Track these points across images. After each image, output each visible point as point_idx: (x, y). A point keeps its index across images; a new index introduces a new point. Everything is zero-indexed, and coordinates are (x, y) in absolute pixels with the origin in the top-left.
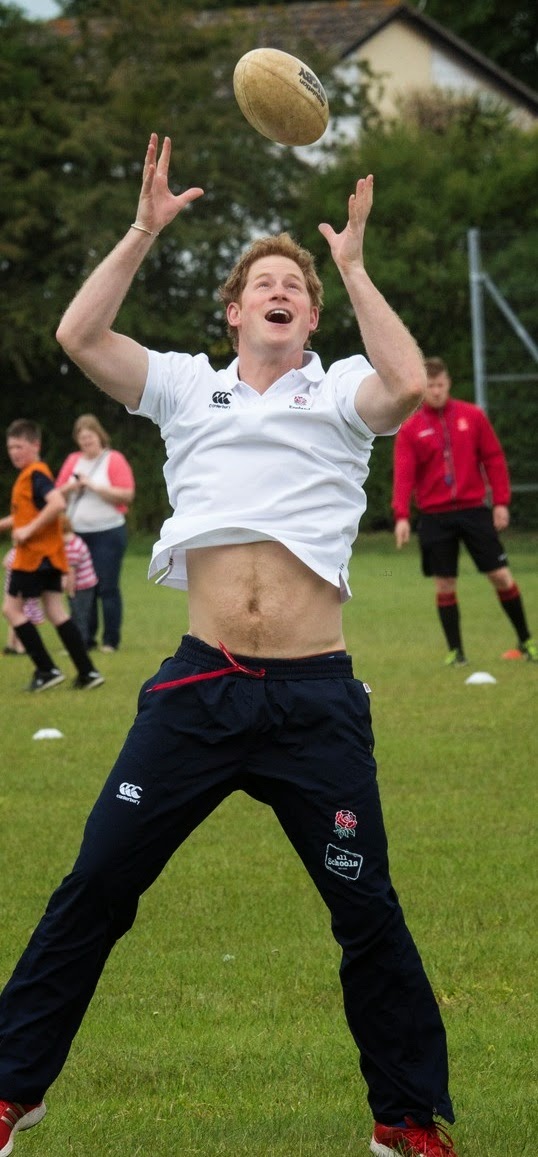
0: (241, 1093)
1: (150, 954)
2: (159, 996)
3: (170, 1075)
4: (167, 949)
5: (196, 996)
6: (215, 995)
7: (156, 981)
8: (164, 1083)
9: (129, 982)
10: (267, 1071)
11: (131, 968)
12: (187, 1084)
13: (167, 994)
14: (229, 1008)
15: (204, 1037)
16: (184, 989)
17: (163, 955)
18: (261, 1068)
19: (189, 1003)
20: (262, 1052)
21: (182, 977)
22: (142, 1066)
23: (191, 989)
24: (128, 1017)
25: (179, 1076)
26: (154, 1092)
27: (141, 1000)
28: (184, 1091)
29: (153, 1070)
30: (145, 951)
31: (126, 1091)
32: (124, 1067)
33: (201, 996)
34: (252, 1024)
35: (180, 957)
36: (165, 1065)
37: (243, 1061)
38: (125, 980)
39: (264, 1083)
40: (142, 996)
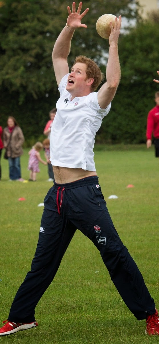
0: (101, 312)
1: (73, 271)
2: (76, 283)
3: (80, 307)
4: (79, 269)
5: (87, 283)
6: (93, 283)
7: (75, 279)
8: (78, 309)
9: (67, 279)
10: (109, 306)
11: (68, 275)
12: (85, 309)
13: (79, 283)
14: (97, 287)
15: (90, 295)
16: (84, 281)
17: (77, 271)
18: (107, 305)
19: (85, 285)
20: (107, 300)
21: (83, 277)
22: (71, 304)
23: (86, 281)
24: (67, 289)
25: (82, 307)
26: (75, 312)
27: (71, 284)
28: (84, 312)
29: (75, 305)
30: (72, 270)
31: (67, 312)
32: (66, 305)
33: (89, 283)
34: (104, 292)
35: (82, 271)
36: (78, 304)
37: (101, 302)
38: (66, 279)
39: (108, 309)
40: (71, 283)
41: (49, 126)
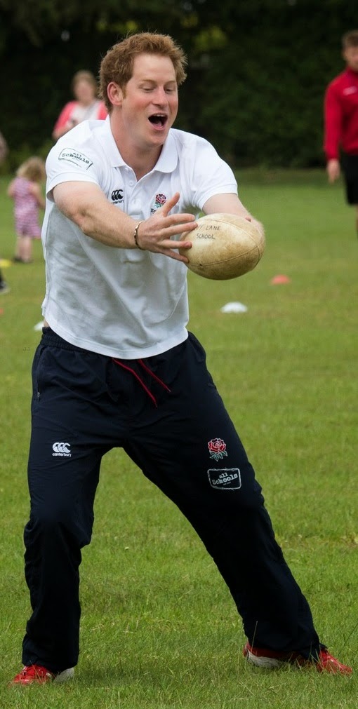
0: (192, 612)
1: (123, 501)
2: (129, 534)
3: (137, 597)
4: (137, 498)
5: (159, 535)
6: (175, 534)
7: (127, 523)
8: (132, 604)
9: (106, 524)
10: (214, 595)
11: (108, 512)
12: (151, 604)
13: (136, 533)
14: (186, 545)
15: (166, 566)
16: (150, 529)
17: (134, 503)
18: (210, 593)
19: (153, 540)
20: (210, 580)
21: (148, 520)
22: (116, 589)
23: (155, 529)
24: (105, 551)
25: (144, 598)
26: (125, 609)
27: (116, 538)
28: (147, 610)
29: (124, 593)
30: (119, 499)
31: (102, 610)
32: (101, 591)
33: (163, 536)
34: (203, 558)
35: (147, 504)
36: (133, 589)
37: (195, 588)
38: (103, 523)
39: (211, 605)
40: (117, 535)
41: (68, 118)
